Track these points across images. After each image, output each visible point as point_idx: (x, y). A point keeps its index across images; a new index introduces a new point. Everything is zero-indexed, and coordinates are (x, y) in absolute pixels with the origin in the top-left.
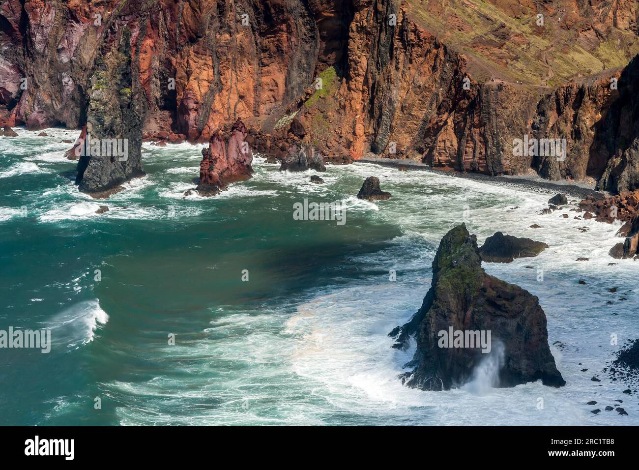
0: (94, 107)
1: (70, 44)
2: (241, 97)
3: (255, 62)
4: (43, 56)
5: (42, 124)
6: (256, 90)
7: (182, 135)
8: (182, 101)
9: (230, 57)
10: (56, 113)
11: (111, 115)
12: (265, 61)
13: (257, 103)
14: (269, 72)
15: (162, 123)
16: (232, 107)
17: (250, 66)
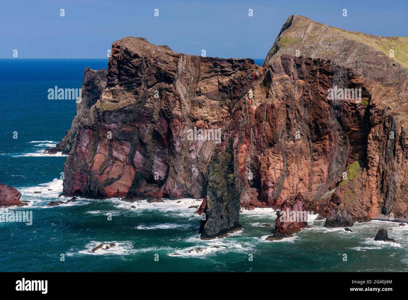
0: (211, 185)
1: (197, 147)
2: (301, 180)
3: (309, 158)
4: (180, 155)
5: (179, 196)
6: (310, 175)
7: (264, 203)
8: (264, 182)
9: (294, 155)
10: (187, 189)
11: (221, 190)
12: (315, 158)
13: (311, 183)
14: (318, 164)
15: (252, 196)
16: (295, 186)
17: (306, 161)
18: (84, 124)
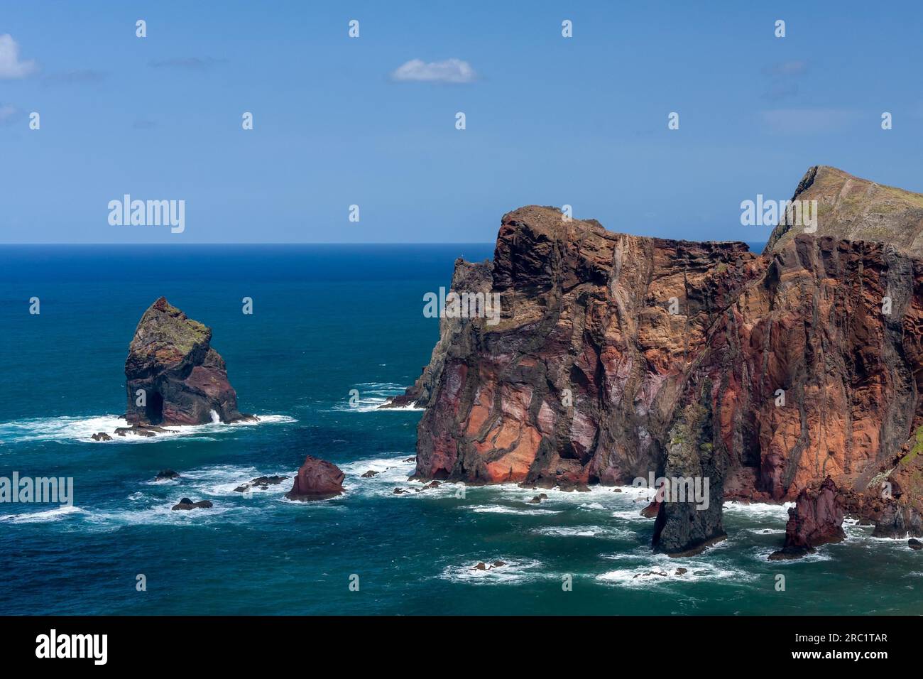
0: (672, 462)
1: (647, 396)
2: (831, 453)
3: (846, 416)
4: (619, 409)
5: (617, 480)
6: (847, 445)
7: (766, 493)
8: (767, 456)
9: (819, 410)
10: (631, 469)
11: (690, 471)
12: (857, 415)
13: (848, 460)
14: (861, 426)
15: (745, 481)
16: (821, 464)
17: (840, 420)
18: (453, 355)
